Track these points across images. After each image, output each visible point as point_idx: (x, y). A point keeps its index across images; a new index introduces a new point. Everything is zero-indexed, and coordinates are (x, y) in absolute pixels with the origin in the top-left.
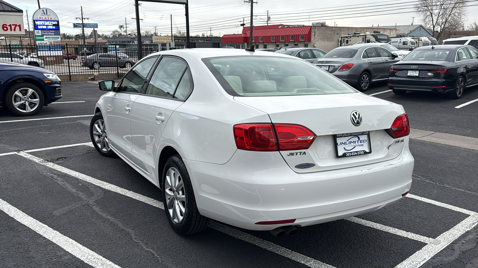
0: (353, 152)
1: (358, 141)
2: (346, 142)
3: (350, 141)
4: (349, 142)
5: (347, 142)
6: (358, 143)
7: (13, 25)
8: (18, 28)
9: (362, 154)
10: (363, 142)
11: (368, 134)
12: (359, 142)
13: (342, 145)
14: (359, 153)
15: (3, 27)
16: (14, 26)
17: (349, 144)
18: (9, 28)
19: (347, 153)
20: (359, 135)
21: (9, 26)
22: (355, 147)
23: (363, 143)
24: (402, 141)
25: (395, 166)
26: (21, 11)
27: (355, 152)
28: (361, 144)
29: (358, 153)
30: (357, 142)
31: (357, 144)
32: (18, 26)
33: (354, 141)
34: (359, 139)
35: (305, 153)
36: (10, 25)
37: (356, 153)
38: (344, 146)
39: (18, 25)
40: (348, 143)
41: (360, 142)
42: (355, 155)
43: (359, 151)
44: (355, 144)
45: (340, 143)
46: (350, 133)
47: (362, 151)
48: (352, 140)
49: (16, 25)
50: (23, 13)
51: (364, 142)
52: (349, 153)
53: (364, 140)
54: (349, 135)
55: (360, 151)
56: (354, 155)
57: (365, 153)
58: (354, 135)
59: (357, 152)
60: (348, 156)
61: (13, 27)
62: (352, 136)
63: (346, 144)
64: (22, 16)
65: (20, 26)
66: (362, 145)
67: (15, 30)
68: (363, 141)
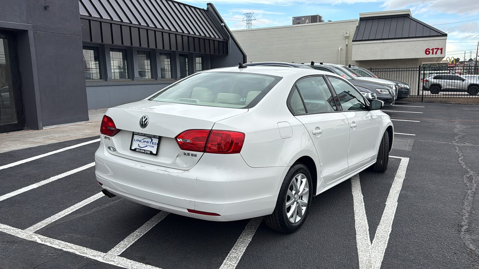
0: (142, 149)
3: (144, 140)
7: (435, 49)
8: (439, 51)
9: (148, 154)
12: (151, 143)
15: (426, 51)
16: (436, 50)
18: (431, 51)
19: (138, 149)
20: (152, 137)
21: (431, 50)
22: (147, 146)
23: (154, 145)
25: (169, 174)
26: (446, 35)
27: (143, 150)
28: (152, 145)
31: (149, 145)
32: (440, 49)
33: (147, 142)
34: (152, 141)
35: (109, 139)
36: (433, 50)
38: (139, 143)
39: (440, 48)
40: (142, 141)
42: (143, 152)
43: (146, 150)
44: (147, 144)
46: (144, 134)
47: (149, 151)
48: (146, 140)
49: (438, 49)
50: (447, 37)
53: (155, 143)
54: (143, 135)
55: (148, 151)
56: (141, 152)
57: (151, 153)
59: (145, 150)
60: (137, 151)
61: (435, 51)
64: (446, 39)
65: (441, 49)
66: (153, 147)
67: (436, 53)
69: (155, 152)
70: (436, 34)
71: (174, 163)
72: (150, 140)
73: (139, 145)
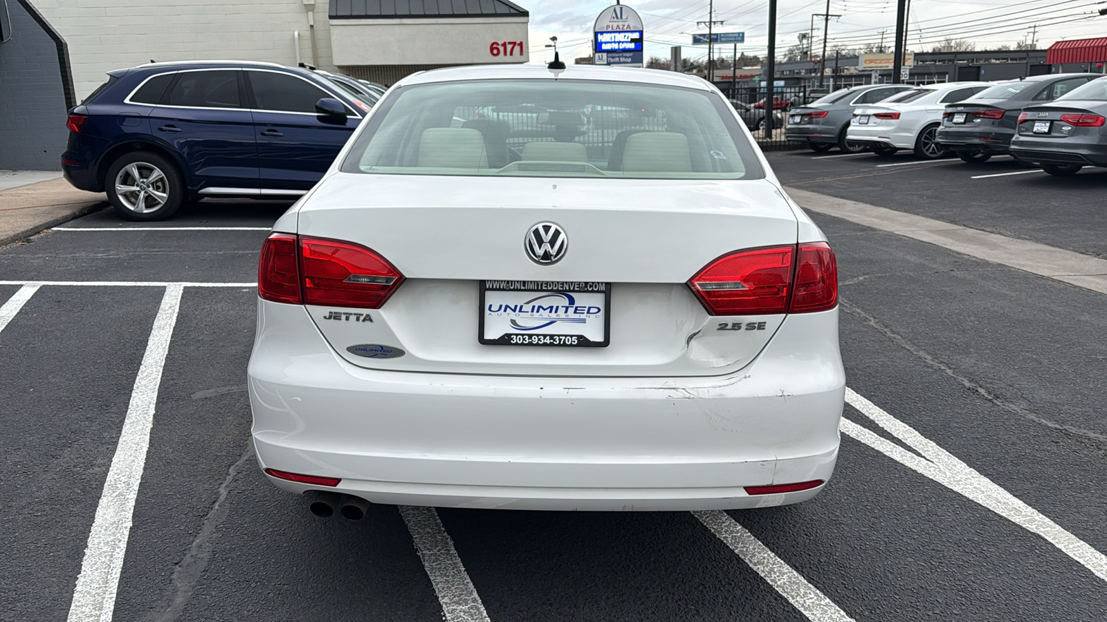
0: (538, 335)
1: (567, 308)
2: (521, 307)
3: (536, 303)
4: (534, 307)
5: (524, 305)
6: (566, 312)
7: (510, 43)
8: (517, 48)
9: (571, 345)
10: (586, 312)
11: (608, 289)
12: (571, 310)
13: (505, 311)
14: (560, 340)
15: (492, 49)
16: (511, 46)
17: (532, 311)
18: (502, 49)
19: (517, 335)
20: (574, 291)
21: (502, 45)
23: (583, 316)
24: (761, 326)
25: (688, 395)
26: (525, 14)
27: (545, 336)
28: (577, 316)
29: (554, 340)
30: (562, 310)
32: (518, 44)
34: (572, 301)
35: (368, 318)
36: (504, 45)
37: (548, 338)
38: (512, 315)
39: (518, 42)
40: (528, 308)
41: (575, 312)
42: (545, 345)
43: (559, 336)
44: (553, 315)
45: (501, 306)
46: (536, 283)
47: (571, 336)
48: (546, 303)
49: (514, 43)
50: (530, 18)
51: (588, 312)
52: (523, 335)
53: (590, 308)
54: (531, 287)
55: (566, 336)
56: (537, 345)
57: (583, 343)
58: (552, 290)
59: (552, 337)
60: (517, 344)
61: (509, 47)
62: (542, 290)
63: (520, 311)
64: (527, 23)
65: (521, 44)
66: (583, 321)
67: (511, 53)
68: (586, 309)
69: (596, 336)
70: (506, 10)
71: (683, 360)
72: (566, 302)
73: (513, 322)
